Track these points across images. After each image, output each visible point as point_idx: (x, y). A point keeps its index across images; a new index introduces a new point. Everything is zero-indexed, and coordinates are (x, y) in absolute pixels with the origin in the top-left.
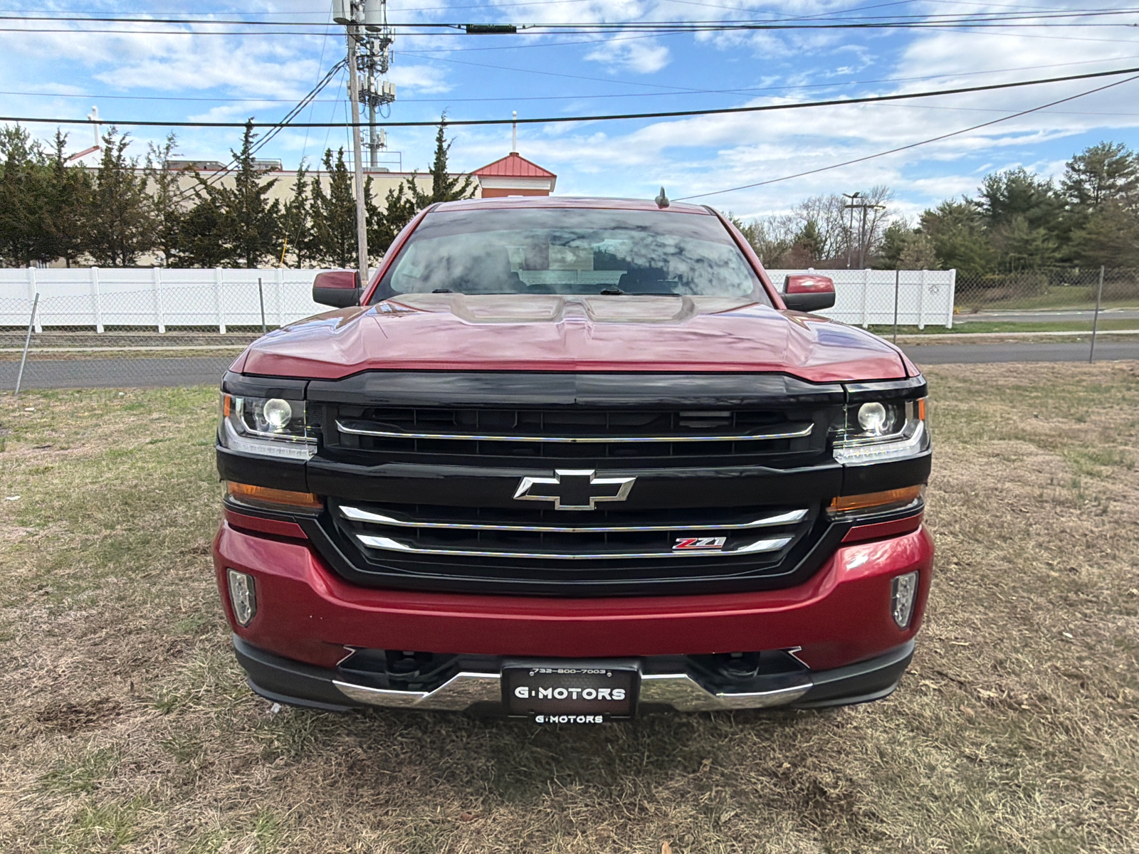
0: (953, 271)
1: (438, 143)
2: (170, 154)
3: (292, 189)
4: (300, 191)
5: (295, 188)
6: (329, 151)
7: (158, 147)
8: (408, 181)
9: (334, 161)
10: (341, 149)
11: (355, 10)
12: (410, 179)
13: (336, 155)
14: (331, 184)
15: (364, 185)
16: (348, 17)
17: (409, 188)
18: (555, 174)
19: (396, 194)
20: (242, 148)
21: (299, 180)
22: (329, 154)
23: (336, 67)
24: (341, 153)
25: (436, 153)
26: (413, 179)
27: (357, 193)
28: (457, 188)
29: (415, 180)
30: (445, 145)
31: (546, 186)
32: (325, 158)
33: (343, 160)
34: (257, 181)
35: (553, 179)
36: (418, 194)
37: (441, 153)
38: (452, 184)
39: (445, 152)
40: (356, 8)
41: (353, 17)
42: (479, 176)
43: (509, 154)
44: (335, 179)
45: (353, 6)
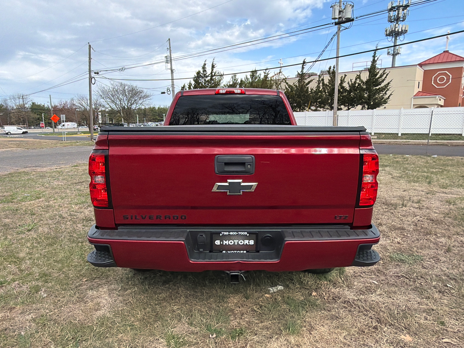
1: (373, 58)
3: (316, 83)
4: (319, 84)
5: (317, 82)
6: (330, 67)
9: (331, 71)
10: (334, 66)
12: (359, 75)
13: (332, 68)
14: (329, 79)
15: (340, 79)
16: (337, 16)
17: (358, 78)
19: (353, 81)
20: (301, 70)
21: (319, 79)
23: (333, 36)
25: (371, 62)
26: (360, 74)
27: (338, 82)
28: (378, 76)
29: (361, 75)
30: (376, 59)
32: (328, 70)
33: (335, 70)
34: (305, 81)
36: (361, 80)
37: (374, 61)
38: (376, 75)
39: (376, 61)
40: (342, 11)
41: (340, 16)
42: (421, 65)
43: (443, 52)
44: (331, 78)
45: (340, 12)
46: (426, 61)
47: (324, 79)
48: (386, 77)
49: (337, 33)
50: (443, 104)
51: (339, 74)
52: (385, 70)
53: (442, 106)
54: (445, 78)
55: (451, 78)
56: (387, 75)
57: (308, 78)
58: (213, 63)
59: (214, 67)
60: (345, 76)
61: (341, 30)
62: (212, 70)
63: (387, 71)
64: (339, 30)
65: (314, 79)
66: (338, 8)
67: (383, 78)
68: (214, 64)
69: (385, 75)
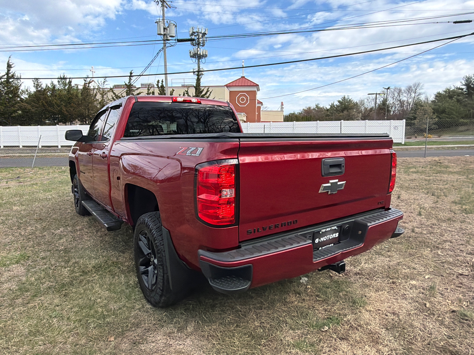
0: (404, 120)
1: (197, 77)
2: (105, 84)
7: (101, 82)
8: (186, 91)
9: (160, 85)
10: (162, 80)
11: (166, 30)
12: (187, 90)
13: (160, 82)
14: (159, 93)
16: (162, 33)
17: (186, 93)
18: (258, 84)
20: (128, 81)
21: (148, 92)
22: (158, 82)
23: (160, 51)
24: (162, 81)
25: (196, 80)
28: (203, 93)
30: (200, 77)
31: (255, 89)
32: (157, 83)
33: (163, 84)
34: (133, 93)
35: (258, 86)
37: (198, 80)
38: (202, 92)
39: (200, 80)
40: (166, 29)
41: (165, 33)
42: (227, 86)
43: (241, 77)
44: (160, 91)
45: (164, 29)
46: (230, 83)
47: (155, 92)
48: (210, 95)
49: (163, 48)
50: (246, 120)
51: (169, 88)
52: (208, 89)
53: (245, 122)
54: (245, 99)
55: (249, 99)
56: (210, 93)
57: (136, 90)
58: (8, 62)
59: (11, 67)
60: (173, 90)
61: (166, 46)
62: (8, 71)
63: (210, 89)
64: (165, 46)
65: (142, 92)
66: (163, 25)
67: (208, 95)
68: (11, 64)
69: (209, 93)
